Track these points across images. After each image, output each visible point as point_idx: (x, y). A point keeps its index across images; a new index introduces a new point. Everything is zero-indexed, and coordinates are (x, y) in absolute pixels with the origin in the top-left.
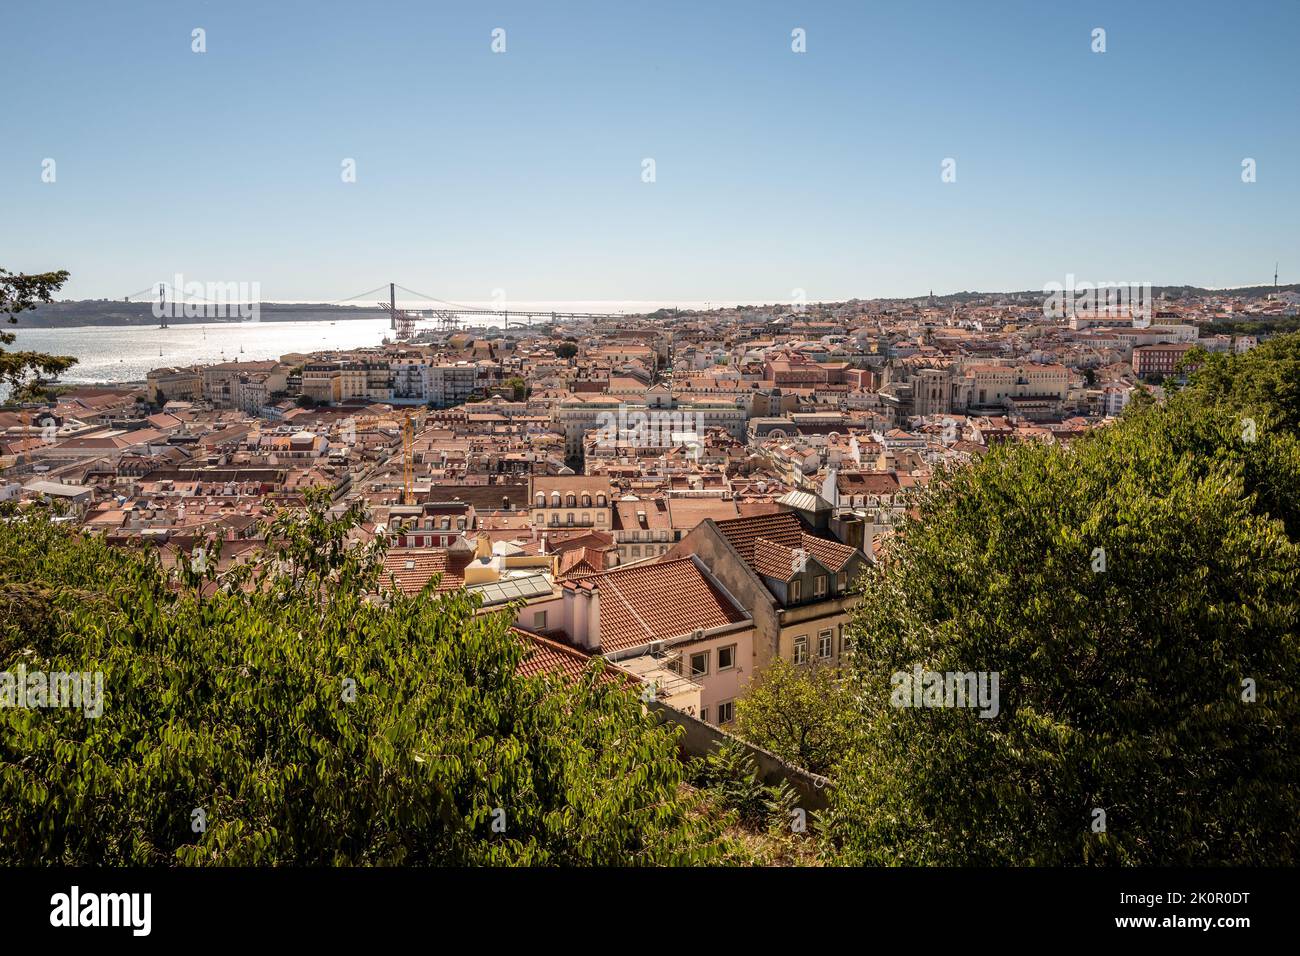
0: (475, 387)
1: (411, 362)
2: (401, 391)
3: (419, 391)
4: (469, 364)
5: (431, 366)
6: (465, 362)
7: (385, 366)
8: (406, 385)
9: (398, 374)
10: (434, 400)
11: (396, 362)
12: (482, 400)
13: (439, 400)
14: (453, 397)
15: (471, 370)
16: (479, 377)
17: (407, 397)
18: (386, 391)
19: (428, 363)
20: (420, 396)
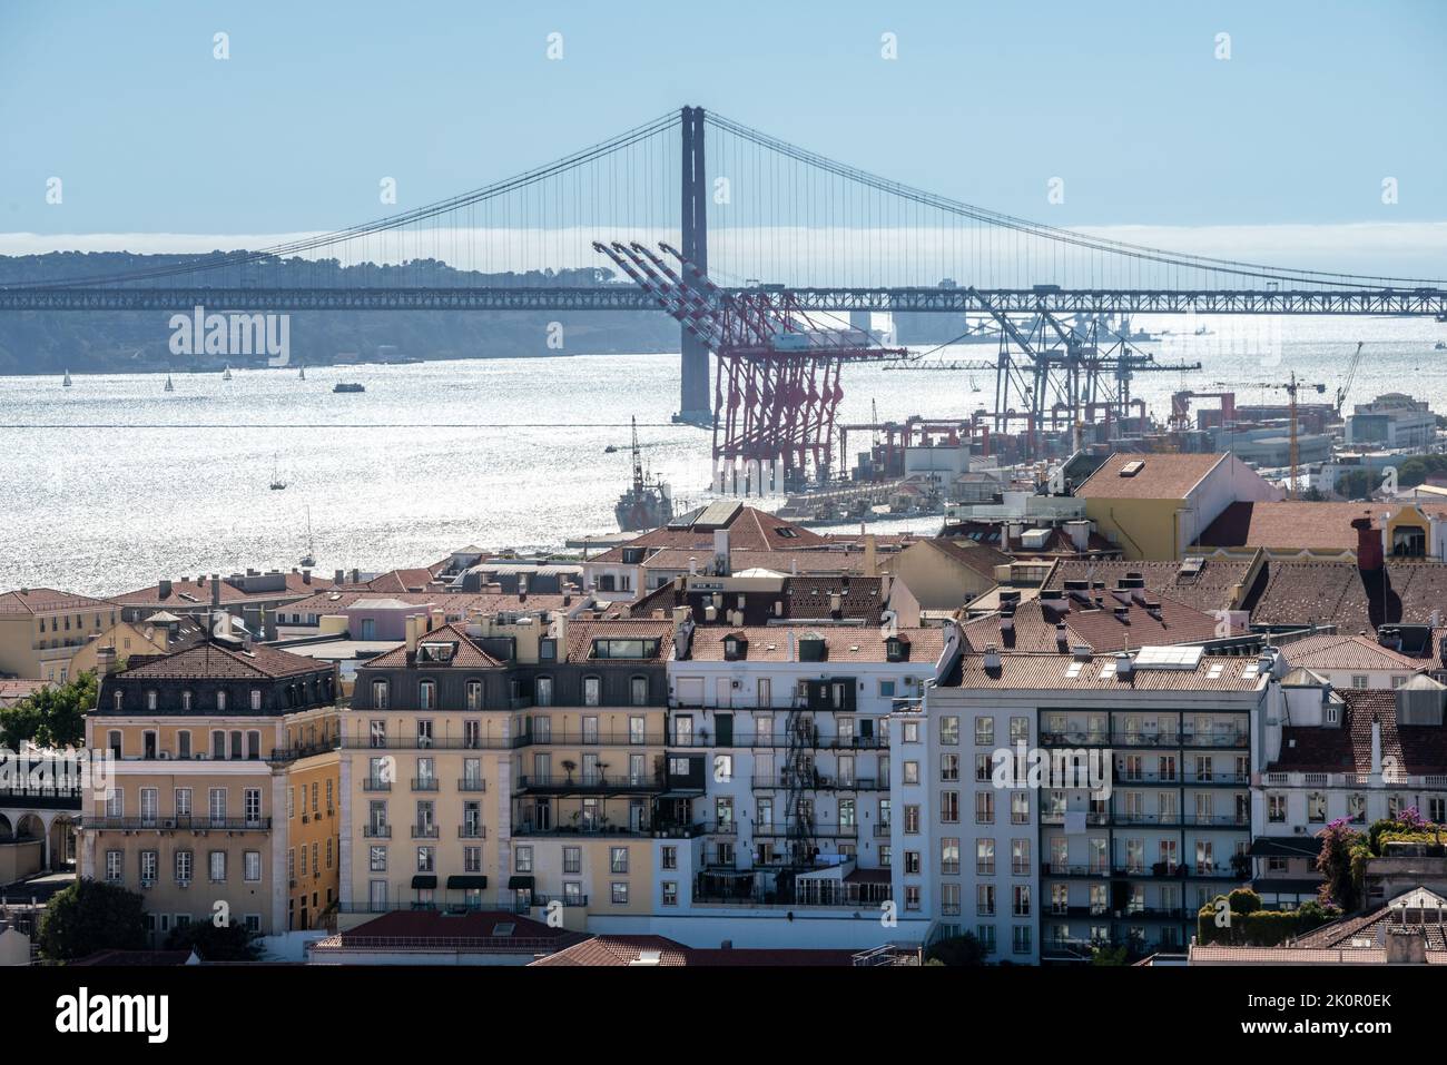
0: (1261, 826)
1: (815, 651)
2: (745, 855)
3: (867, 857)
4: (1216, 670)
5: (952, 675)
6: (1190, 655)
7: (642, 684)
8: (777, 814)
9: (724, 737)
10: (969, 922)
11: (711, 649)
12: (1307, 925)
13: (1004, 921)
14: (1100, 897)
15: (1233, 706)
16: (1288, 761)
17: (783, 894)
18: (645, 852)
19: (930, 659)
20: (870, 887)
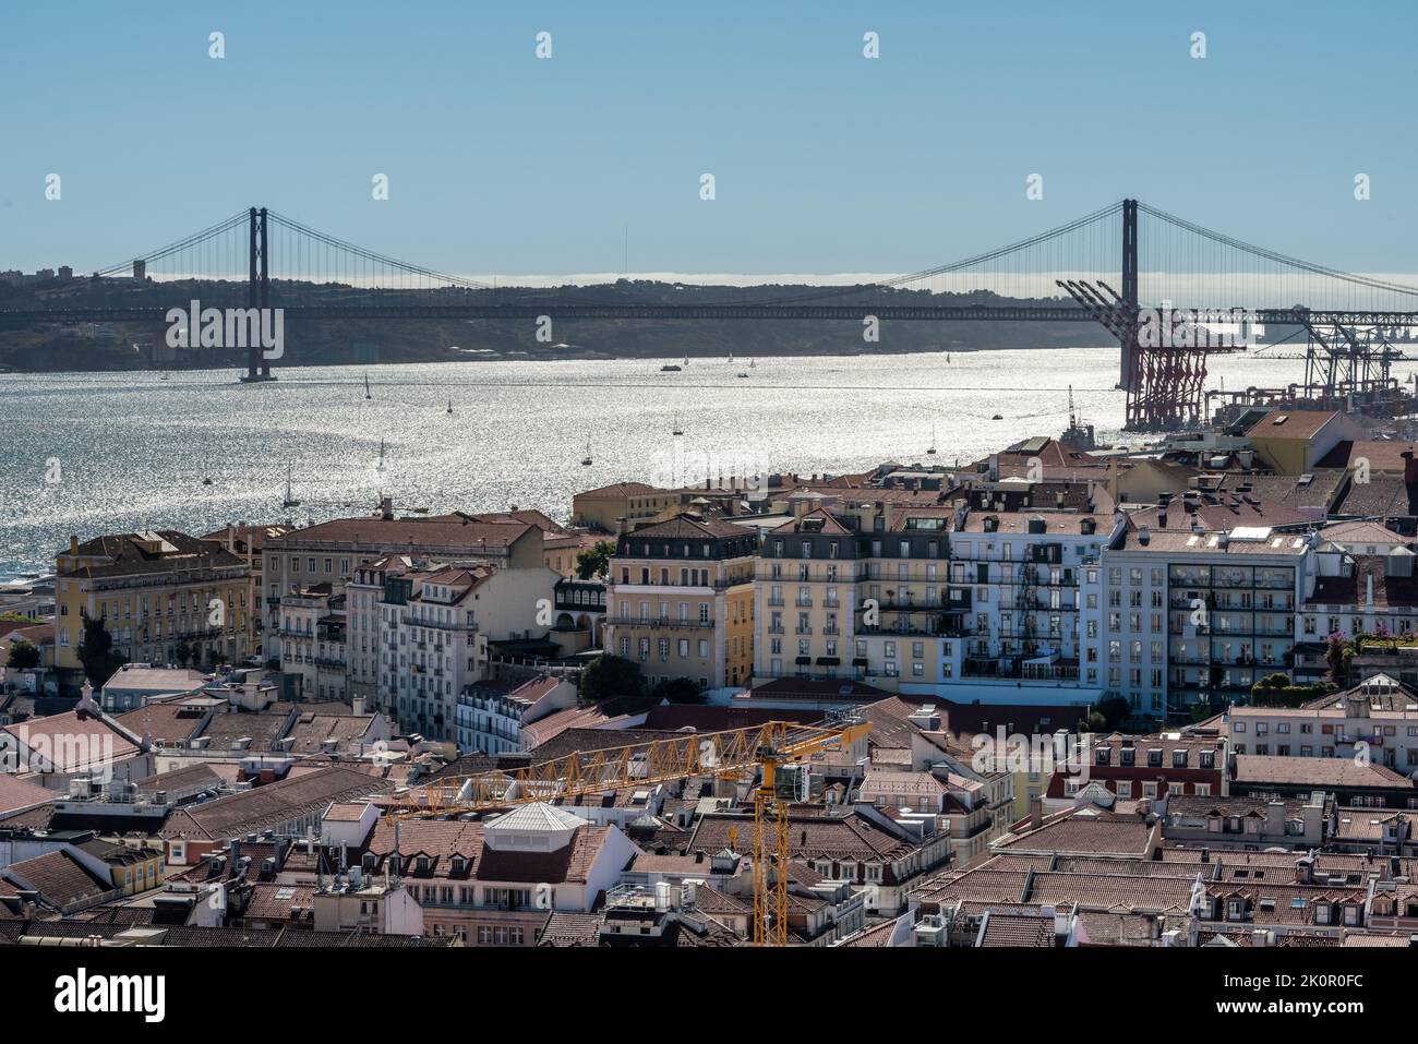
0: (1300, 636)
1: (1038, 527)
2: (994, 648)
3: (1067, 651)
4: (1277, 542)
5: (1119, 543)
6: (1262, 532)
7: (934, 545)
8: (1013, 625)
9: (983, 577)
10: (1126, 691)
11: (976, 528)
12: (1316, 694)
13: (1146, 690)
14: (1205, 678)
15: (1285, 564)
16: (1318, 597)
17: (1015, 672)
18: (933, 645)
19: (1106, 534)
20: (1066, 668)
